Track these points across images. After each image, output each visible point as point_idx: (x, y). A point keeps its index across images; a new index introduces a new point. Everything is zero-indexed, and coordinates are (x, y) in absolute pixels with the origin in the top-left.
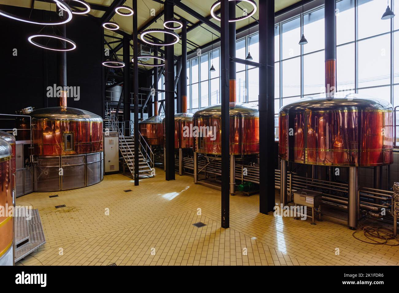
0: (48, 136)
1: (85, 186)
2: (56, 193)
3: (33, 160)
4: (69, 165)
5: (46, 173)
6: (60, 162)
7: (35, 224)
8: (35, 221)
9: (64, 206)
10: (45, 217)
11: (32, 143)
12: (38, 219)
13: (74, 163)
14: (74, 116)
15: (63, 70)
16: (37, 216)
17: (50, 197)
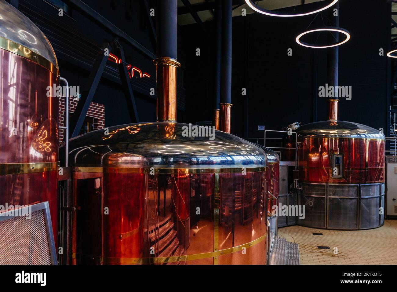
0: (314, 158)
1: (357, 229)
2: (321, 231)
3: (297, 185)
4: (337, 197)
5: (311, 204)
6: (326, 191)
7: (293, 260)
8: (294, 256)
9: (327, 248)
10: (305, 255)
11: (297, 166)
12: (296, 255)
13: (344, 195)
14: (346, 131)
15: (334, 72)
16: (296, 252)
17: (314, 234)
